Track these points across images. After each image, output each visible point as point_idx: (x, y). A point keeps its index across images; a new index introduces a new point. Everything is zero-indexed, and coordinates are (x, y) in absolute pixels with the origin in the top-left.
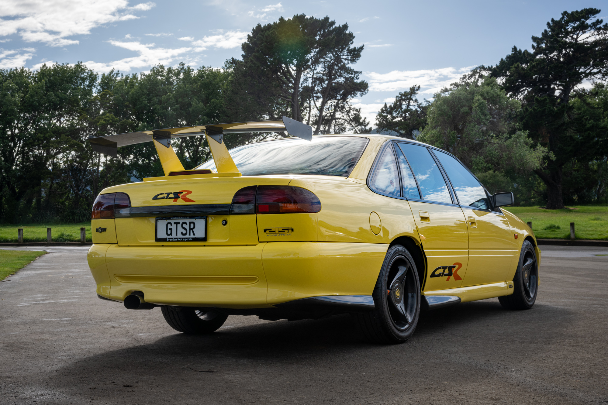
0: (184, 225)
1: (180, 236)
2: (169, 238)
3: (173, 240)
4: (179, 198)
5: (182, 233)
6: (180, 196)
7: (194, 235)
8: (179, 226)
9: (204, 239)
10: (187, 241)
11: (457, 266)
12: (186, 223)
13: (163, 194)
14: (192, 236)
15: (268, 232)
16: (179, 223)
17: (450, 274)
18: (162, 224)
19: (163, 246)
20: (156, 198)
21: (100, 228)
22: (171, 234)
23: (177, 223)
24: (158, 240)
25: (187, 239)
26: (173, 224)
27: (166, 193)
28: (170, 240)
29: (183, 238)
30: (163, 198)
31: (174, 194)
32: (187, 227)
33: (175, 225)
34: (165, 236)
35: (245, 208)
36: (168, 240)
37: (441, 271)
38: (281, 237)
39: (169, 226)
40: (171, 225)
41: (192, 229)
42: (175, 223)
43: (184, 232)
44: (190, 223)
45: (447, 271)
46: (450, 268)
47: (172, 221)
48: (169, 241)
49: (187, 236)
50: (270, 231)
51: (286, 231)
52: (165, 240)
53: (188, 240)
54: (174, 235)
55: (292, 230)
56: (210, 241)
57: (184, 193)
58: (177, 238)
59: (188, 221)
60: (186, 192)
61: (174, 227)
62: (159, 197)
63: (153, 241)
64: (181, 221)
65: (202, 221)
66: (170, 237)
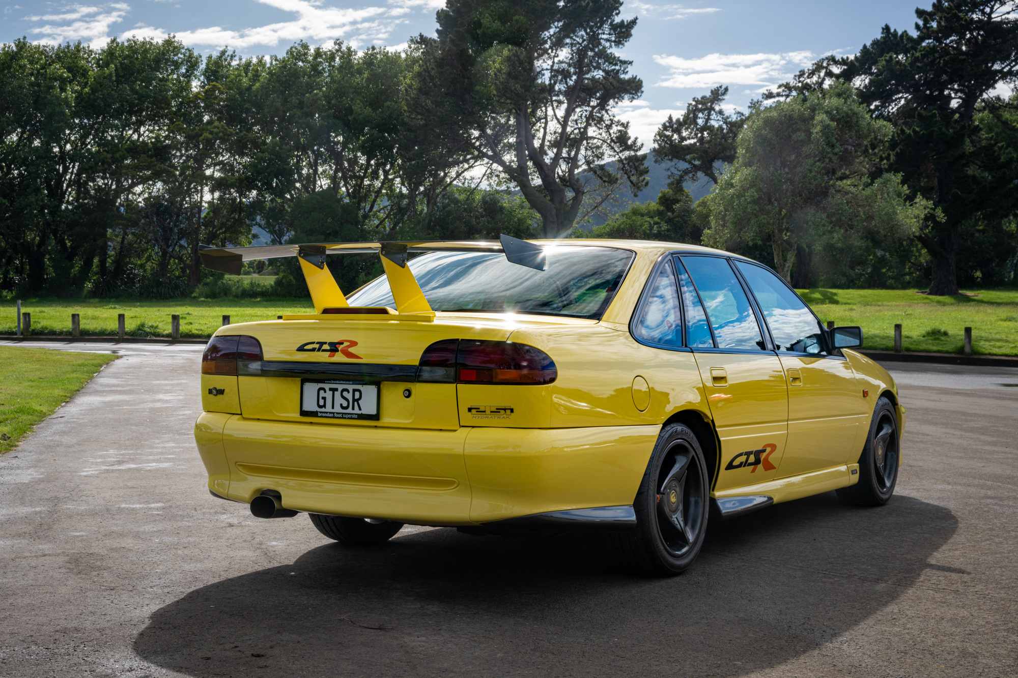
0: (345, 394)
1: (338, 409)
2: (321, 412)
3: (328, 415)
4: (338, 351)
5: (341, 405)
6: (340, 349)
7: (360, 409)
8: (338, 394)
9: (376, 417)
10: (348, 418)
11: (768, 449)
12: (348, 391)
13: (313, 343)
14: (357, 411)
15: (474, 411)
16: (337, 390)
17: (757, 462)
18: (311, 389)
19: (311, 423)
20: (301, 349)
21: (215, 388)
22: (324, 406)
23: (334, 390)
24: (304, 413)
25: (349, 416)
26: (327, 390)
27: (318, 343)
28: (323, 415)
29: (343, 414)
30: (313, 350)
31: (331, 344)
32: (349, 396)
34: (315, 408)
35: (440, 372)
36: (320, 414)
37: (743, 459)
38: (495, 420)
39: (322, 393)
40: (325, 392)
41: (358, 400)
42: (331, 389)
43: (345, 404)
44: (354, 391)
45: (752, 459)
46: (758, 453)
47: (327, 386)
48: (322, 417)
49: (350, 410)
50: (478, 409)
51: (503, 412)
52: (314, 414)
53: (351, 417)
54: (329, 408)
55: (512, 410)
56: (386, 420)
57: (346, 344)
58: (334, 413)
59: (351, 387)
60: (349, 344)
61: (329, 395)
62: (306, 347)
63: (296, 415)
64: (340, 387)
65: (373, 389)
66: (323, 410)
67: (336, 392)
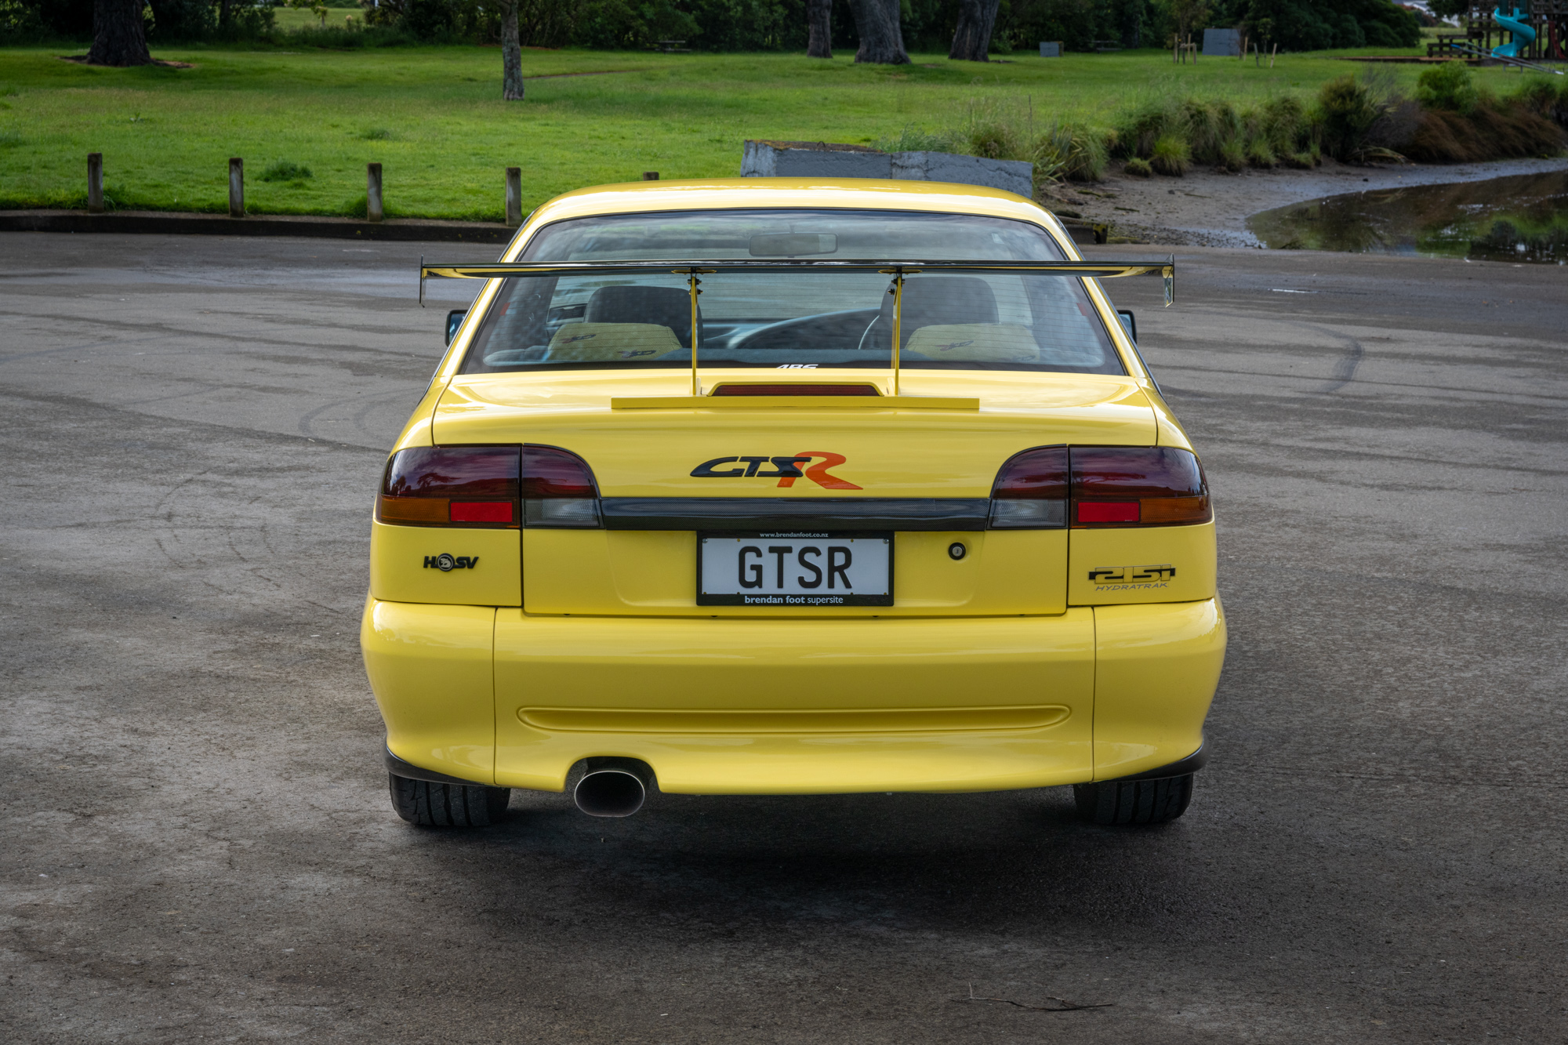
0: (810, 557)
1: (792, 587)
2: (750, 596)
3: (770, 600)
4: (800, 474)
5: (801, 579)
6: (803, 471)
7: (847, 586)
8: (791, 558)
9: (887, 600)
10: (821, 605)
12: (818, 552)
13: (731, 459)
14: (839, 588)
15: (1100, 578)
16: (789, 550)
18: (722, 551)
19: (714, 617)
20: (704, 471)
21: (448, 556)
22: (759, 583)
23: (780, 552)
24: (703, 599)
25: (822, 600)
26: (764, 550)
27: (743, 459)
28: (757, 600)
29: (806, 596)
30: (738, 473)
31: (778, 461)
32: (822, 563)
33: (775, 556)
34: (734, 588)
35: (1027, 509)
36: (747, 600)
38: (1141, 591)
39: (751, 559)
40: (759, 555)
41: (841, 569)
42: (772, 550)
43: (810, 577)
44: (832, 551)
47: (763, 544)
48: (754, 604)
49: (823, 589)
50: (1109, 575)
51: (1155, 575)
52: (733, 600)
53: (827, 601)
54: (769, 586)
55: (1172, 572)
56: (908, 603)
57: (816, 461)
58: (784, 597)
59: (823, 544)
60: (824, 460)
61: (768, 561)
62: (715, 469)
63: (688, 604)
64: (797, 545)
65: (880, 546)
66: (756, 590)
67: (786, 555)
